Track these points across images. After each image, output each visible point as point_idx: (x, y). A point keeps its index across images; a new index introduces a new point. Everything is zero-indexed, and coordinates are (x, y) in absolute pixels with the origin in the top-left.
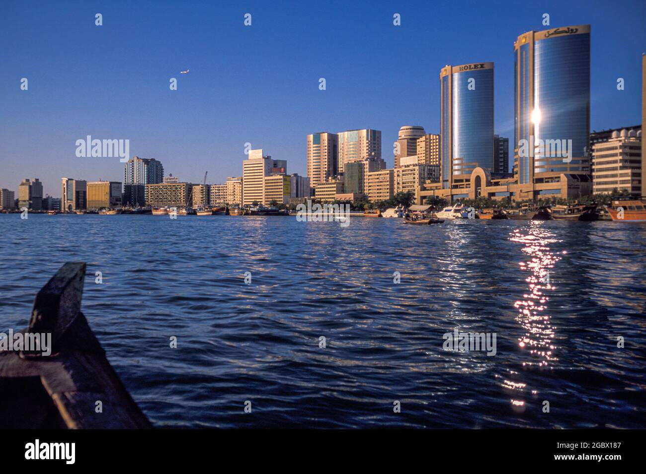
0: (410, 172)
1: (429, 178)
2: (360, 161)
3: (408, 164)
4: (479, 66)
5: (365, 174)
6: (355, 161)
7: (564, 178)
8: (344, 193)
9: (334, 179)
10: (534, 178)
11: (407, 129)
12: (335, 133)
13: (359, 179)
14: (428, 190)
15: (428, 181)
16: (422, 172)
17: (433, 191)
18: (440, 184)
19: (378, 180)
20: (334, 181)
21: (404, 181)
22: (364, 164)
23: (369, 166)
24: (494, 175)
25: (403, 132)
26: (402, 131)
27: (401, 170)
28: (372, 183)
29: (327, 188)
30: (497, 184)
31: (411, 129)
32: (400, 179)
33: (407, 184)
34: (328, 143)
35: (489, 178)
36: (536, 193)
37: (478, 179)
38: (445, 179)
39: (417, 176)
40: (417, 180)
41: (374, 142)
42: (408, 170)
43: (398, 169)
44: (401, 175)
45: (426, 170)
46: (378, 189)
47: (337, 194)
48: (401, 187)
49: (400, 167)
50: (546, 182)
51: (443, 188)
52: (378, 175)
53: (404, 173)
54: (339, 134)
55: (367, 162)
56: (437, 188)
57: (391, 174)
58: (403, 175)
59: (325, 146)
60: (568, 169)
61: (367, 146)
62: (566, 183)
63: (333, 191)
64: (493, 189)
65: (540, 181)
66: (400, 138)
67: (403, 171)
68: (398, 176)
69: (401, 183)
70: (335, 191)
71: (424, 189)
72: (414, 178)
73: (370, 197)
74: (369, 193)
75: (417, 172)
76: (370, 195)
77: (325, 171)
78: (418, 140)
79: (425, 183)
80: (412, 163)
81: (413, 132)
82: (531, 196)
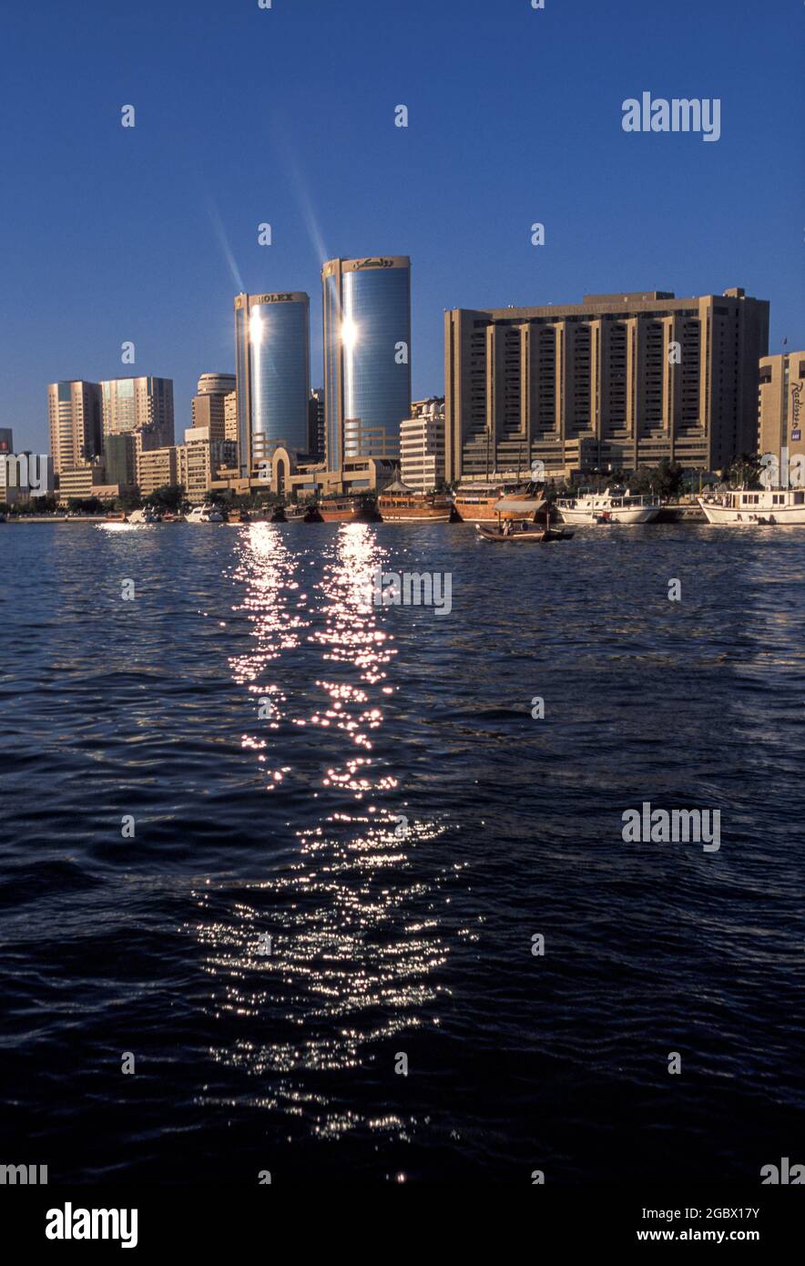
0: (198, 452)
1: (226, 462)
2: (130, 433)
3: (197, 439)
4: (285, 297)
5: (137, 453)
6: (121, 433)
7: (372, 466)
8: (105, 484)
9: (89, 461)
10: (345, 463)
11: (210, 378)
12: (96, 382)
13: (128, 462)
14: (222, 480)
15: (223, 466)
16: (216, 453)
17: (226, 482)
18: (236, 471)
19: (153, 464)
20: (89, 465)
21: (190, 465)
22: (135, 438)
23: (143, 441)
24: (301, 458)
25: (204, 384)
26: (204, 381)
27: (185, 449)
28: (145, 468)
29: (78, 476)
30: (304, 472)
31: (216, 378)
32: (185, 462)
33: (195, 471)
34: (85, 399)
35: (295, 463)
36: (347, 484)
37: (281, 463)
38: (243, 464)
39: (207, 459)
40: (208, 465)
41: (161, 398)
42: (196, 449)
43: (182, 448)
44: (186, 456)
45: (221, 448)
46: (154, 478)
47: (94, 485)
48: (186, 475)
49: (185, 444)
50: (357, 470)
51: (241, 478)
52: (153, 456)
53: (191, 453)
54: (102, 383)
55: (140, 434)
56: (234, 477)
57: (173, 455)
58: (189, 456)
59: (80, 404)
60: (384, 452)
61: (149, 405)
62: (375, 472)
63: (87, 481)
64: (299, 479)
65: (349, 468)
66: (199, 393)
67: (189, 450)
68: (182, 457)
69: (186, 469)
70: (90, 481)
71: (216, 478)
72: (204, 462)
73: (143, 490)
74: (142, 485)
75: (207, 452)
76: (143, 488)
77: (81, 446)
78: (226, 398)
79: (219, 469)
80: (201, 438)
81: (219, 383)
82: (340, 490)
